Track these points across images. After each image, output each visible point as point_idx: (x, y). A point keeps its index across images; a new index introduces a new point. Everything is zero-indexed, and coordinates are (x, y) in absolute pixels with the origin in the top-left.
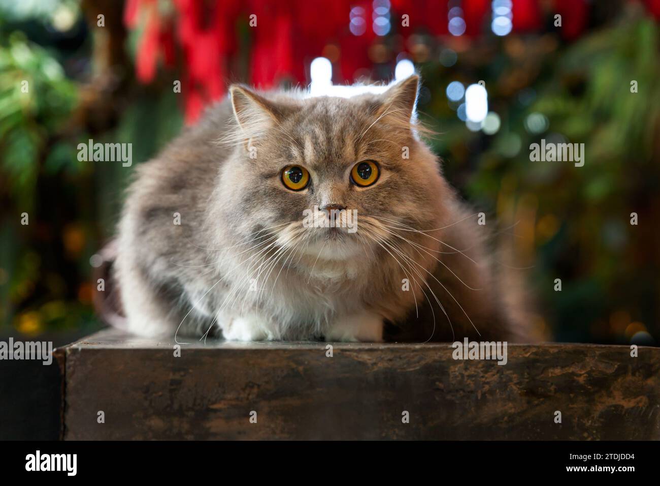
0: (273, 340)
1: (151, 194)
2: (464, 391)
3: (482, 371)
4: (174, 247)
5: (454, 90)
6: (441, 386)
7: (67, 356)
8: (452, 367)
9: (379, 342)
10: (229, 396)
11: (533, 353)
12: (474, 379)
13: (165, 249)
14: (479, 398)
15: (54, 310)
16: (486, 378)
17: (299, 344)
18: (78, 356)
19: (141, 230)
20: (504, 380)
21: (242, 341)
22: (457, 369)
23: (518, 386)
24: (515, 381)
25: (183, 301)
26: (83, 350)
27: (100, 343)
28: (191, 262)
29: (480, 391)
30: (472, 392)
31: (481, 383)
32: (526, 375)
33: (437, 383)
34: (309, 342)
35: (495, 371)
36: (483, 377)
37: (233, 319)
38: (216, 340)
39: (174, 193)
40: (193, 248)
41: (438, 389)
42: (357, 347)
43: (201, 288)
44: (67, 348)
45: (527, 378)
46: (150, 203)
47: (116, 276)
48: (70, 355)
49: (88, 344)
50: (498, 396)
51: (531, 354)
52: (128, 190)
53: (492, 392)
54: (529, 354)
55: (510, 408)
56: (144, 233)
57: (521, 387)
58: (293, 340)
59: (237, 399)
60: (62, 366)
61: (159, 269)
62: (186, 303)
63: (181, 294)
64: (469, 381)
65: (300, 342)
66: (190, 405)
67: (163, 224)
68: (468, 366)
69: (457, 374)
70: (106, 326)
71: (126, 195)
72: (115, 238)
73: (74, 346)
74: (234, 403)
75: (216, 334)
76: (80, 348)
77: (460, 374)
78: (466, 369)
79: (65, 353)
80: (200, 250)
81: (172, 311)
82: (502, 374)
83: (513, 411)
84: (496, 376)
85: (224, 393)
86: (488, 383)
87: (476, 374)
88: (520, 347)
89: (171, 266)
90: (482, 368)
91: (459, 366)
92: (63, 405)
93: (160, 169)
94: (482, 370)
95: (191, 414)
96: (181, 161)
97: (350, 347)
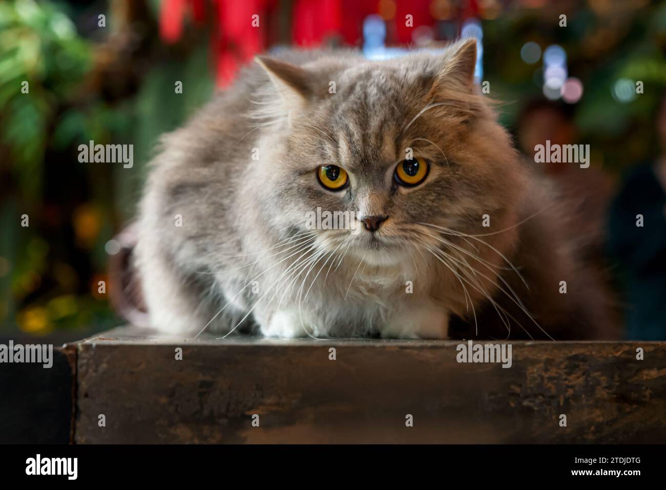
0: (319, 337)
1: (178, 168)
2: (543, 396)
3: (565, 373)
4: (204, 228)
5: (529, 51)
6: (517, 390)
7: (79, 353)
8: (530, 368)
9: (444, 339)
10: (269, 401)
11: (624, 352)
12: (555, 381)
13: (193, 232)
14: (562, 404)
15: (64, 306)
16: (570, 381)
17: (350, 340)
18: (92, 353)
19: (166, 209)
20: (591, 383)
21: (283, 337)
22: (535, 370)
23: (607, 390)
24: (604, 384)
25: (214, 292)
26: (98, 346)
27: (117, 339)
28: (224, 246)
29: (562, 397)
30: (553, 397)
31: (564, 386)
32: (616, 378)
33: (512, 387)
34: (362, 339)
35: (580, 373)
36: (566, 379)
37: (272, 312)
38: (253, 337)
39: (205, 166)
40: (226, 229)
41: (514, 394)
42: (419, 344)
43: (235, 277)
44: (79, 344)
45: (617, 381)
46: (177, 177)
47: (137, 263)
48: (82, 352)
49: (104, 339)
50: (584, 402)
51: (622, 353)
52: (151, 163)
53: (576, 397)
54: (620, 353)
55: (598, 416)
56: (169, 213)
57: (610, 391)
58: (342, 337)
59: (278, 404)
60: (73, 365)
61: (186, 255)
62: (217, 295)
63: (211, 284)
64: (550, 385)
65: (352, 339)
66: (223, 411)
67: (192, 202)
68: (549, 367)
69: (536, 375)
70: (124, 322)
71: (149, 169)
72: (135, 220)
73: (88, 341)
74: (274, 408)
75: (253, 330)
76: (94, 344)
77: (539, 375)
78: (546, 370)
79: (76, 350)
80: (233, 231)
81: (201, 304)
82: (589, 376)
83: (601, 419)
84: (581, 379)
85: (262, 397)
86: (572, 387)
87: (557, 375)
88: (610, 344)
89: (202, 251)
90: (565, 368)
91: (538, 366)
92: (74, 410)
93: (189, 140)
94: (565, 371)
95: (224, 421)
96: (214, 130)
97: (409, 343)
